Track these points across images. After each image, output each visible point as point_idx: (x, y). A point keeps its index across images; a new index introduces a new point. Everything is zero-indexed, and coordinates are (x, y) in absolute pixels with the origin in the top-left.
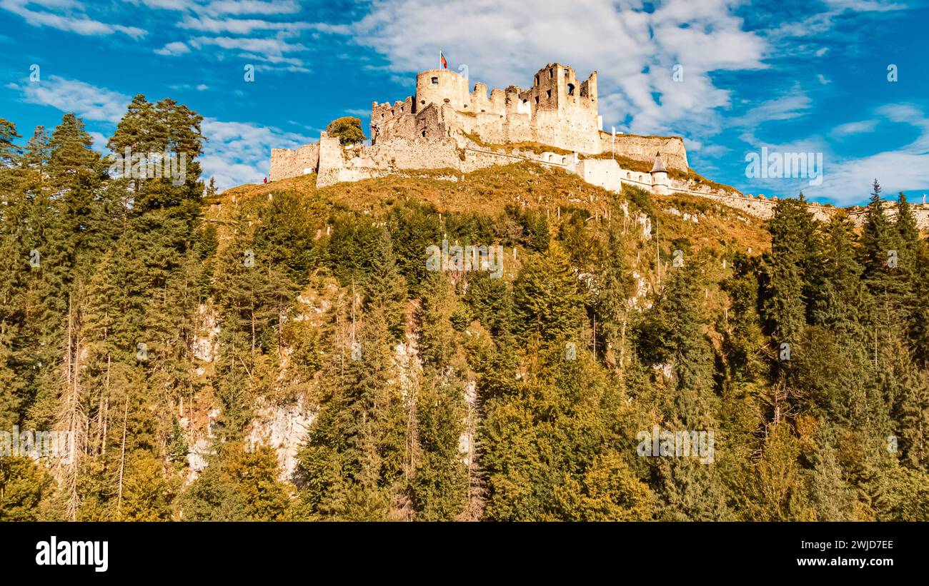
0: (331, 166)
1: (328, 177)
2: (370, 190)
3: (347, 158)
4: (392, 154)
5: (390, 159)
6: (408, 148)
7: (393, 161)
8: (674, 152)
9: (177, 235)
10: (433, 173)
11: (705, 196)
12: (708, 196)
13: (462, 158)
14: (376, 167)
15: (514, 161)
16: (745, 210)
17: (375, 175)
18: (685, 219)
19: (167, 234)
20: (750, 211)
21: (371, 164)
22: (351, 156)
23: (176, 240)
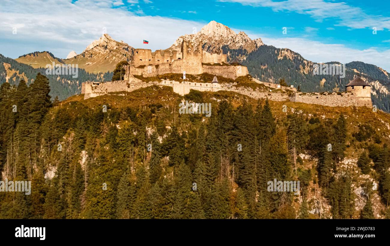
0: (88, 92)
1: (87, 96)
2: (97, 100)
3: (93, 90)
4: (106, 87)
5: (105, 89)
6: (111, 85)
7: (107, 90)
8: (231, 71)
9: (37, 119)
10: (118, 93)
11: (233, 91)
12: (234, 91)
13: (129, 87)
14: (101, 92)
15: (149, 85)
16: (248, 95)
17: (101, 95)
18: (218, 101)
19: (35, 119)
20: (251, 96)
21: (100, 91)
22: (94, 89)
23: (37, 121)
